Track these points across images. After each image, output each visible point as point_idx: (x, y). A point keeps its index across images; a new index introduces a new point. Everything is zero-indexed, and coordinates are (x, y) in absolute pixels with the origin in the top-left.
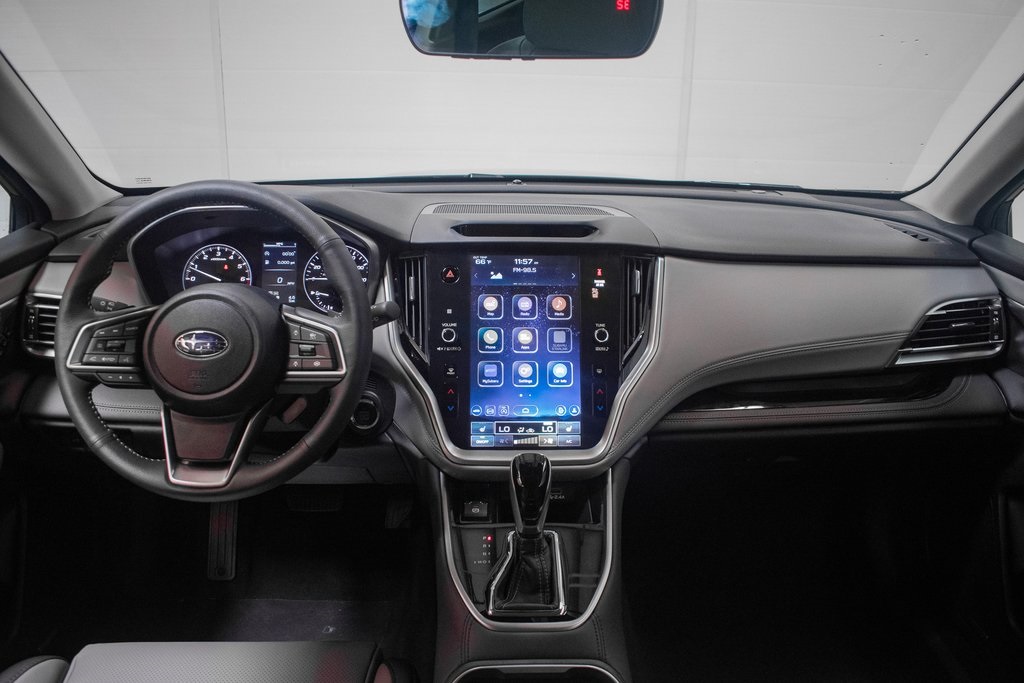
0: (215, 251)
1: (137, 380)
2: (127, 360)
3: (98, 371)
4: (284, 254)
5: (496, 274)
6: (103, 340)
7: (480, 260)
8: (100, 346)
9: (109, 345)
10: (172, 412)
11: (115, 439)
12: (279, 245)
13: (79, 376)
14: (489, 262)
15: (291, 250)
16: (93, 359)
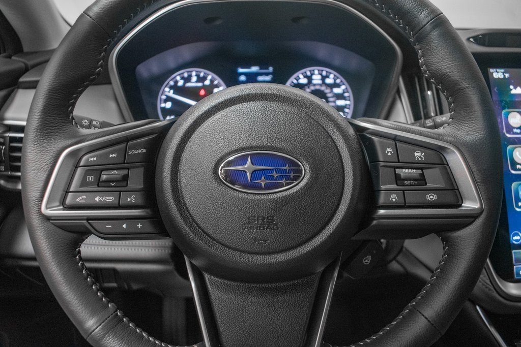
0: (190, 76)
1: (149, 228)
2: (132, 199)
3: (89, 219)
4: (260, 78)
5: (515, 88)
6: (95, 170)
7: (498, 74)
8: (90, 179)
9: (104, 177)
10: (207, 276)
11: (121, 321)
12: (254, 69)
13: (60, 227)
14: (507, 75)
15: (267, 74)
16: (81, 199)
